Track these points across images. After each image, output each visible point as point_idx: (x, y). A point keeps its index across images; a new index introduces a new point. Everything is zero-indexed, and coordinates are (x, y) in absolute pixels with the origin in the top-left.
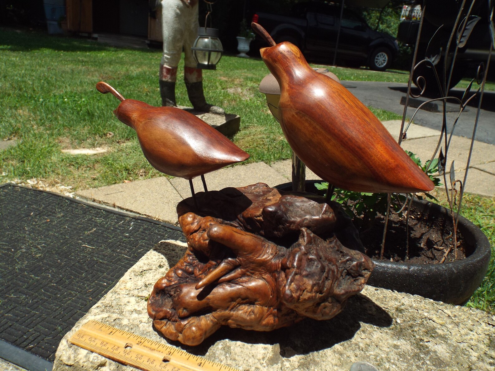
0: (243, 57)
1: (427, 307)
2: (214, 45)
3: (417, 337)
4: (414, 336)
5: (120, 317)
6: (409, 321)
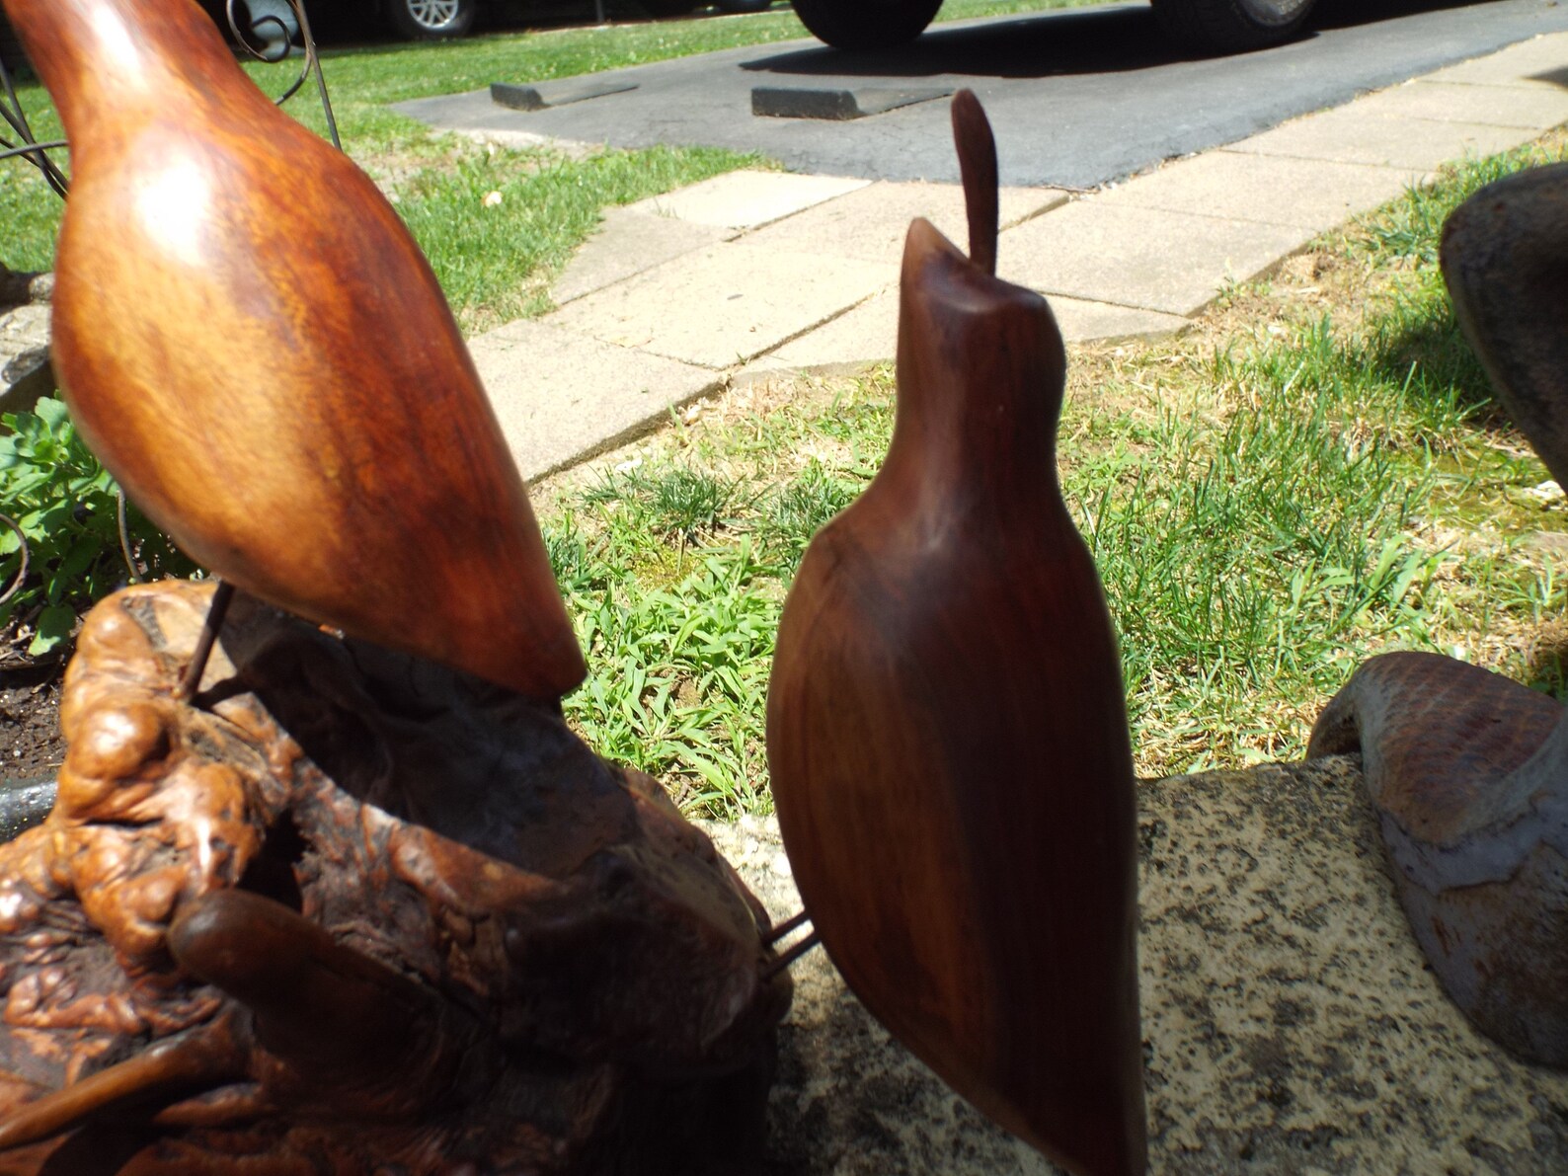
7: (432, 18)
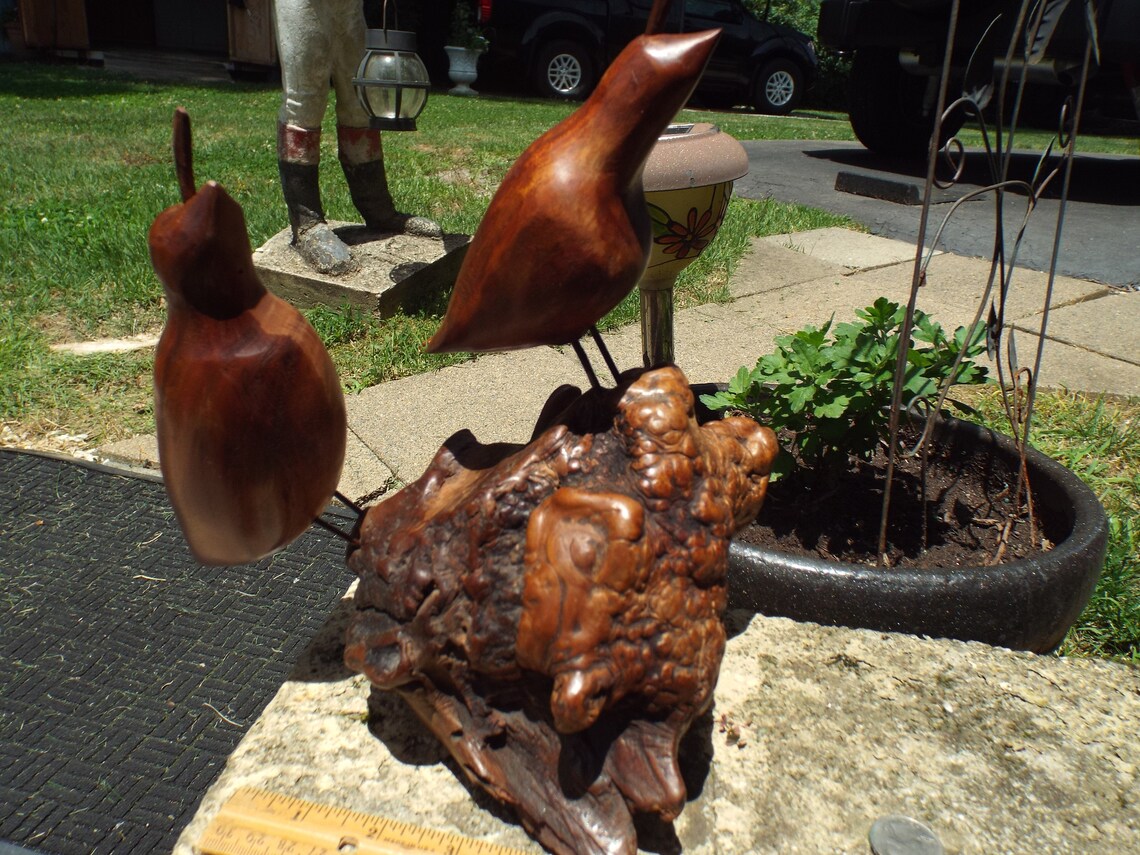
0: (465, 95)
1: (1002, 667)
2: (408, 70)
3: (997, 740)
4: (990, 740)
5: (311, 772)
6: (971, 706)
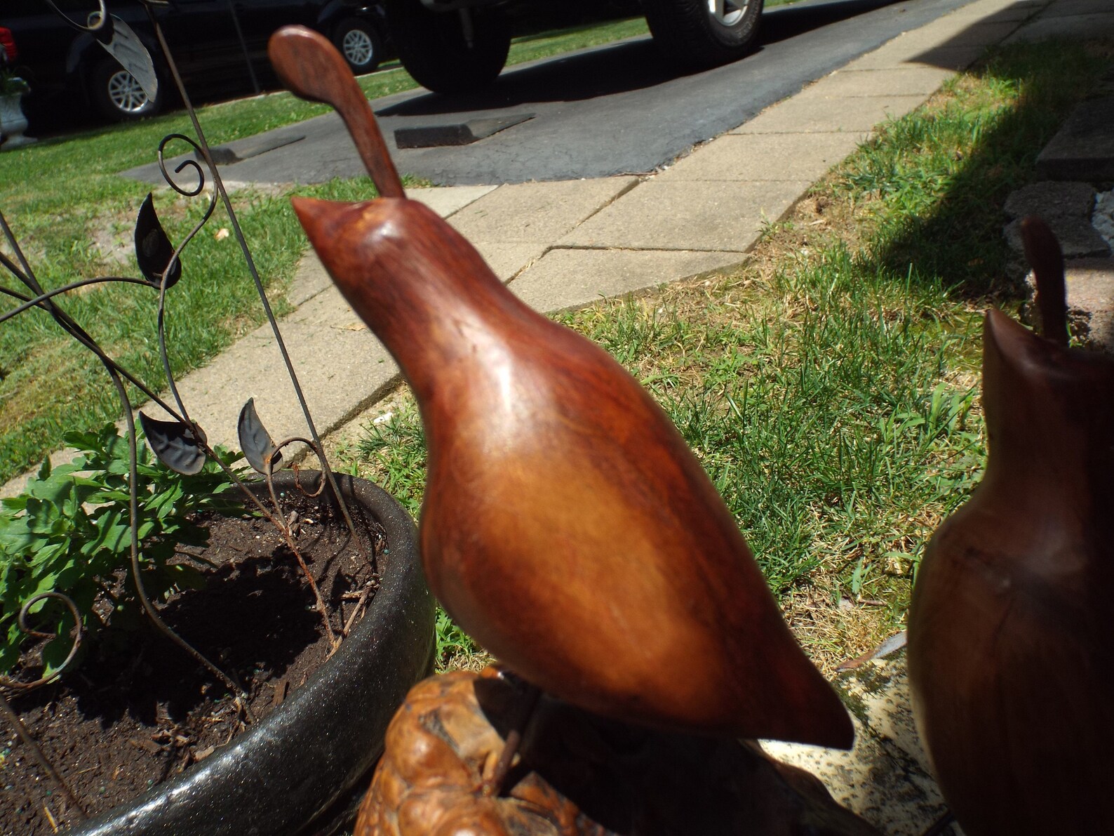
0: (21, 147)
7: (130, 105)
